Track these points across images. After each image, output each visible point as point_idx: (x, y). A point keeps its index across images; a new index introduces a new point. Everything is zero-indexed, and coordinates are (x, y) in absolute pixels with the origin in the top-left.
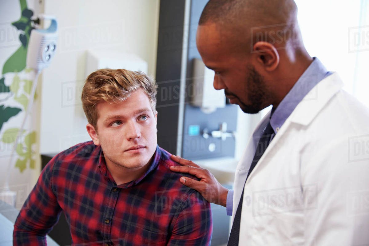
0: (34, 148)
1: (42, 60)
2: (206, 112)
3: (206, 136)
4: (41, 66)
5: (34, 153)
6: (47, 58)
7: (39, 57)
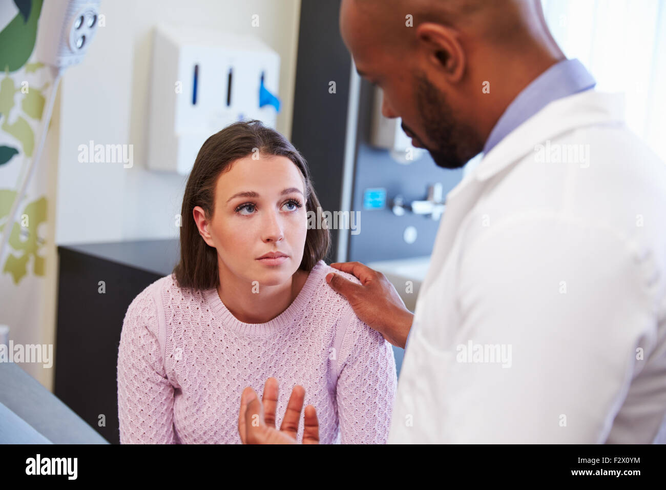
0: (43, 231)
1: (70, 49)
2: (401, 160)
3: (399, 211)
4: (65, 60)
5: (43, 242)
6: (80, 43)
7: (63, 41)
